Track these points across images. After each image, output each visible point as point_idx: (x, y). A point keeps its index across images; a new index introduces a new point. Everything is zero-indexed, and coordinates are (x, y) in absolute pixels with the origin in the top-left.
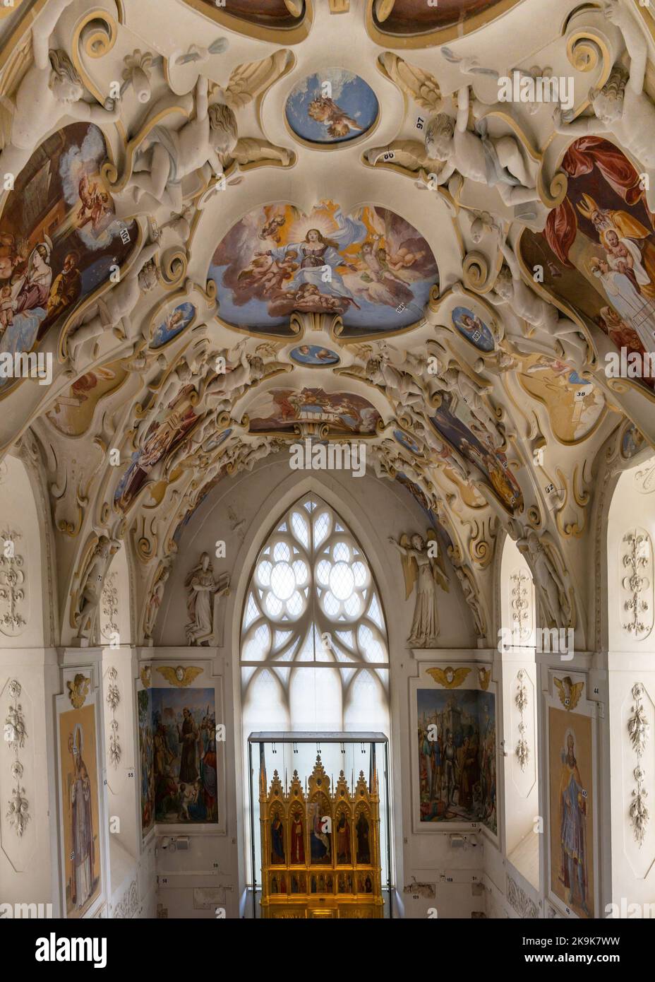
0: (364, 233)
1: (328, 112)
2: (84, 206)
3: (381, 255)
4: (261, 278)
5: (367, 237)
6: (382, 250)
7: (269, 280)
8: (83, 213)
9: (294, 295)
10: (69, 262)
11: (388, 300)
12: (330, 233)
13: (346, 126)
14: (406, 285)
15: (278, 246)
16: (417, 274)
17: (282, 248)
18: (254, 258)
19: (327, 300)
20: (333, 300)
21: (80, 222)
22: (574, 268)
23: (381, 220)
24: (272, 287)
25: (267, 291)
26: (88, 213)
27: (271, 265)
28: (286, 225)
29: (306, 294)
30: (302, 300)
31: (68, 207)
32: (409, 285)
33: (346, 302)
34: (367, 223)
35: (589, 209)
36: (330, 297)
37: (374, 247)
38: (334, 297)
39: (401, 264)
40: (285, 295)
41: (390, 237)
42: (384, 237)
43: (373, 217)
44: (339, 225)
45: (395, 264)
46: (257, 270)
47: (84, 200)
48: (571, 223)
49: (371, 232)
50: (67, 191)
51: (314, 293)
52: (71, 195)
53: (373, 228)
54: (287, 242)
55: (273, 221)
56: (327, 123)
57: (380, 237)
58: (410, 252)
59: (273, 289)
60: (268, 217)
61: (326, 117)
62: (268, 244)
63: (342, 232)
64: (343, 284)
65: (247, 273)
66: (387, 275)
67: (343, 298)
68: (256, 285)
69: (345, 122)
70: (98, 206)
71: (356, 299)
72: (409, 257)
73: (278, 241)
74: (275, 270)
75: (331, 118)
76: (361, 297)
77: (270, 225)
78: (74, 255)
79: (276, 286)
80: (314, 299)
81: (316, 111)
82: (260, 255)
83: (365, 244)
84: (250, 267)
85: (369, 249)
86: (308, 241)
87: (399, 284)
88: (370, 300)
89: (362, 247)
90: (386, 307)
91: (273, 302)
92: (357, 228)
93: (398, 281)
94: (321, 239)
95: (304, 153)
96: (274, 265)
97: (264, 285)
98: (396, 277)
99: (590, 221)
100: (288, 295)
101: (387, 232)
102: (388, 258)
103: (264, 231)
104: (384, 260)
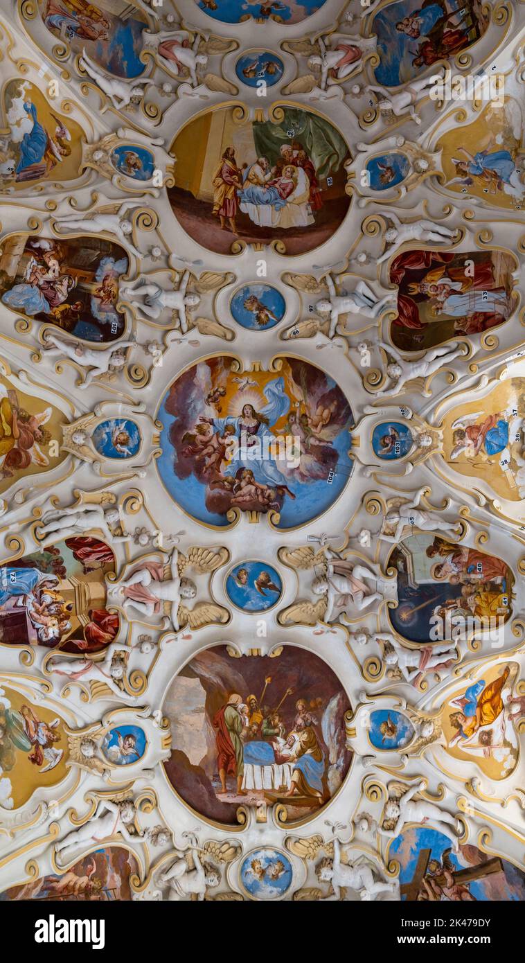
0: (288, 403)
1: (255, 305)
2: (102, 289)
3: (304, 420)
4: (203, 449)
5: (291, 406)
6: (304, 415)
7: (209, 455)
8: (100, 291)
9: (232, 483)
10: (77, 306)
11: (318, 473)
12: (262, 408)
13: (267, 315)
14: (329, 444)
15: (219, 417)
16: (335, 427)
17: (222, 420)
18: (198, 422)
19: (263, 491)
20: (269, 491)
21: (95, 293)
22: (427, 324)
23: (299, 387)
24: (211, 466)
25: (207, 469)
26: (102, 294)
27: (212, 437)
28: (227, 396)
29: (243, 484)
30: (239, 493)
31: (94, 280)
32: (332, 443)
33: (280, 492)
34: (289, 393)
35: (415, 289)
36: (265, 487)
37: (297, 415)
38: (269, 487)
39: (321, 423)
40: (223, 482)
41: (308, 401)
42: (304, 402)
43: (292, 386)
44: (269, 400)
45: (316, 426)
46: (200, 437)
47: (104, 285)
48: (411, 304)
49: (293, 401)
50: (98, 272)
51: (250, 483)
52: (99, 276)
53: (294, 396)
54: (227, 414)
55: (217, 391)
56: (255, 312)
57: (301, 402)
58: (325, 407)
59: (212, 468)
60: (213, 386)
61: (254, 308)
62: (210, 412)
63: (270, 407)
64: (276, 467)
65: (191, 436)
66: (312, 441)
67: (279, 488)
68: (197, 457)
69: (266, 312)
70: (109, 296)
71: (290, 485)
72: (326, 413)
73: (220, 411)
74: (216, 445)
75: (257, 309)
76: (294, 480)
77: (214, 393)
78: (82, 305)
79: (215, 466)
80: (250, 491)
81: (248, 305)
82: (204, 420)
83: (289, 415)
84: (194, 432)
85: (294, 419)
86: (243, 416)
87: (324, 446)
88: (303, 480)
89: (288, 419)
90: (318, 482)
91: (212, 489)
92: (281, 400)
93: (322, 444)
94: (254, 415)
95: (241, 332)
96: (215, 438)
97: (204, 460)
98: (320, 441)
99: (419, 294)
100: (226, 483)
101: (305, 397)
102: (310, 421)
103: (209, 397)
104: (307, 425)
